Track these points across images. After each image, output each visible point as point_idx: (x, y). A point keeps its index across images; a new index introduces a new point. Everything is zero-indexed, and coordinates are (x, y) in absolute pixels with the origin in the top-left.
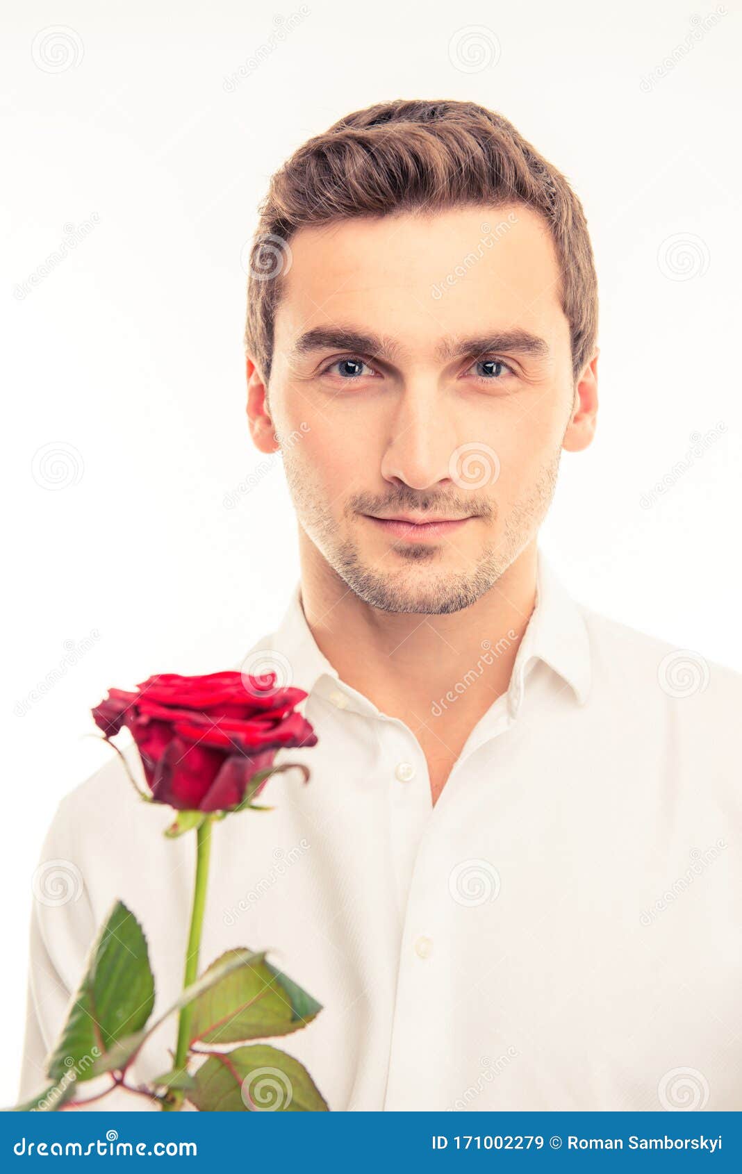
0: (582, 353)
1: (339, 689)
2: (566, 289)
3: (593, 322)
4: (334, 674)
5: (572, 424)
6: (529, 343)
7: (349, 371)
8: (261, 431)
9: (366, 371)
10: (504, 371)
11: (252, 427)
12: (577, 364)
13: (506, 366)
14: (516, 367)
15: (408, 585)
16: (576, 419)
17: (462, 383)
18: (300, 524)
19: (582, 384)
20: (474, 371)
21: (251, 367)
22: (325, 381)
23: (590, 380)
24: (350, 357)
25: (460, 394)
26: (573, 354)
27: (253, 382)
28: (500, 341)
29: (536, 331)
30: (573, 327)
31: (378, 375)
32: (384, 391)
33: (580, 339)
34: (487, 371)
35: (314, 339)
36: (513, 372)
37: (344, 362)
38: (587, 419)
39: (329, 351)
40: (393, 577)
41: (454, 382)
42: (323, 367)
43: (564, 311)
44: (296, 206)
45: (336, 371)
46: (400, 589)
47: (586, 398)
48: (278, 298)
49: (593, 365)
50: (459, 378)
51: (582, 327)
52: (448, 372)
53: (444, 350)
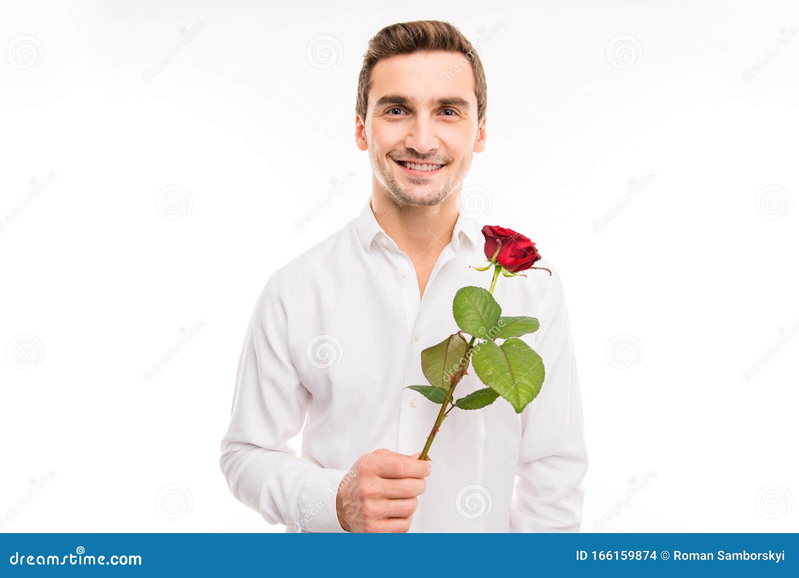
0: (482, 113)
1: (385, 237)
2: (476, 86)
3: (485, 102)
4: (383, 232)
5: (477, 142)
6: (463, 103)
7: (396, 113)
8: (361, 142)
9: (402, 112)
10: (453, 113)
11: (357, 141)
12: (480, 117)
13: (454, 112)
14: (458, 112)
15: (415, 194)
16: (478, 141)
17: (438, 117)
18: (374, 174)
19: (480, 129)
20: (442, 113)
21: (358, 119)
22: (387, 116)
23: (483, 127)
24: (397, 107)
25: (437, 120)
26: (478, 113)
27: (358, 125)
28: (453, 100)
29: (466, 99)
30: (478, 102)
31: (407, 114)
32: (409, 119)
33: (481, 108)
34: (447, 114)
35: (383, 100)
36: (456, 114)
37: (395, 109)
38: (482, 142)
39: (389, 105)
40: (409, 190)
41: (435, 117)
42: (386, 111)
43: (476, 94)
44: (378, 51)
45: (391, 112)
46: (413, 194)
47: (482, 135)
48: (370, 88)
49: (484, 121)
50: (437, 115)
51: (482, 102)
52: (433, 112)
53: (432, 102)
